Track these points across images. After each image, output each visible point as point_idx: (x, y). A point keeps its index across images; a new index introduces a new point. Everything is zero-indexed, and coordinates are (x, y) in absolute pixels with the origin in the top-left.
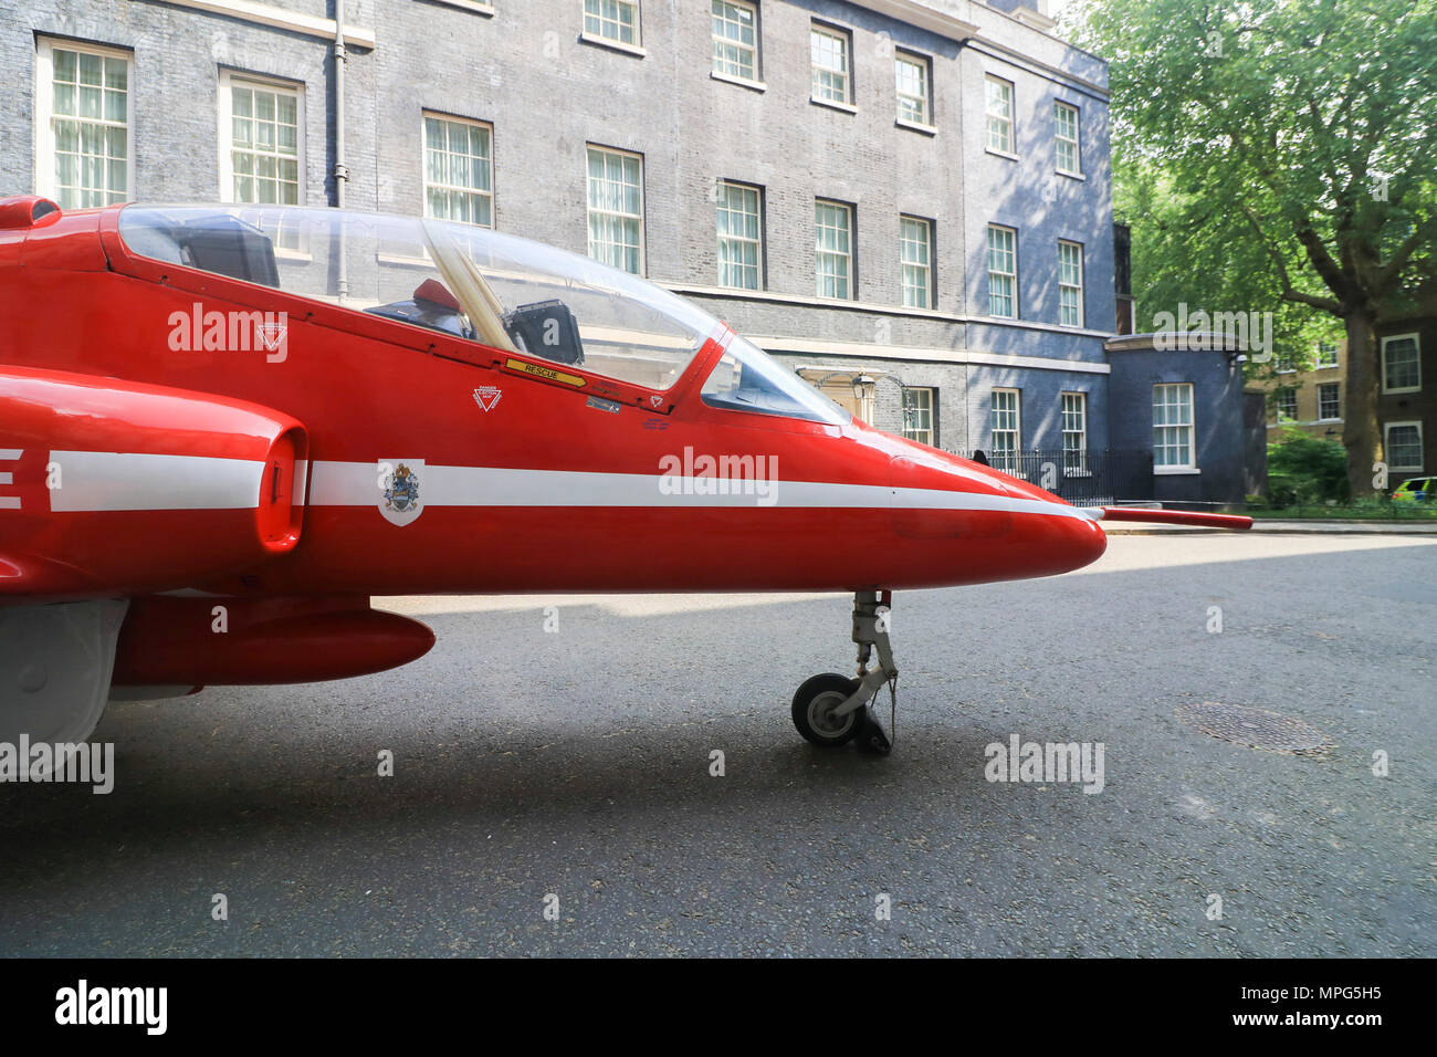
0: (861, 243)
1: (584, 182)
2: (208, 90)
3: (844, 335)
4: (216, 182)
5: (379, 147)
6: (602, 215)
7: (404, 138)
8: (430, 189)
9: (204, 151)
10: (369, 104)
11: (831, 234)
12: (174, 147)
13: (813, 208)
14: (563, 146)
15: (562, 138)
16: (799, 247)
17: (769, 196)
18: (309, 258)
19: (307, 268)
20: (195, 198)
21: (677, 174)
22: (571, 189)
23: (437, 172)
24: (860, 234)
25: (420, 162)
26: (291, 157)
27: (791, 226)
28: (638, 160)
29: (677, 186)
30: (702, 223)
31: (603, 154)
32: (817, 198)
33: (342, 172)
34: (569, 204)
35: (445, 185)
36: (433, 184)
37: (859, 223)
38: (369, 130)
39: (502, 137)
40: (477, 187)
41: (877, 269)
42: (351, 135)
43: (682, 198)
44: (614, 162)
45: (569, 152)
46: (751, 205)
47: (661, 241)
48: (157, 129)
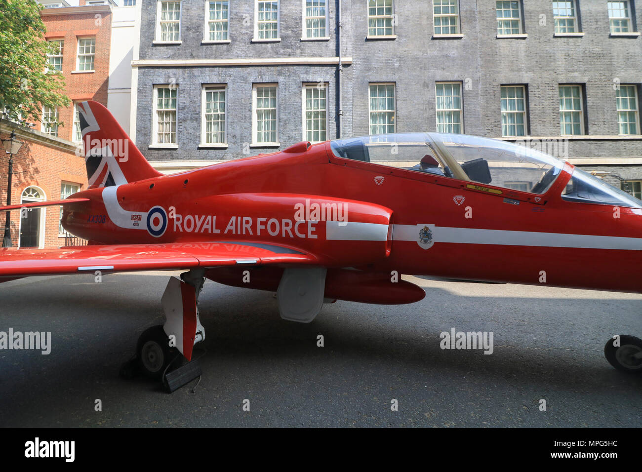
0: (589, 103)
1: (434, 99)
2: (299, 92)
4: (301, 123)
5: (353, 101)
6: (442, 112)
7: (362, 95)
8: (371, 113)
9: (298, 113)
10: (350, 85)
11: (569, 102)
12: (289, 113)
13: (557, 90)
14: (425, 85)
15: (425, 82)
16: (549, 111)
17: (530, 89)
21: (480, 87)
22: (429, 103)
23: (374, 106)
24: (588, 99)
25: (368, 103)
26: (324, 110)
27: (543, 101)
28: (459, 84)
29: (480, 92)
30: (493, 107)
31: (443, 85)
32: (560, 84)
33: (341, 112)
34: (428, 109)
35: (377, 111)
36: (372, 111)
37: (588, 93)
38: (350, 95)
39: (400, 87)
40: (389, 109)
41: (601, 116)
42: (344, 98)
43: (482, 97)
44: (448, 87)
45: (428, 87)
46: (520, 94)
47: (472, 119)
48: (285, 108)
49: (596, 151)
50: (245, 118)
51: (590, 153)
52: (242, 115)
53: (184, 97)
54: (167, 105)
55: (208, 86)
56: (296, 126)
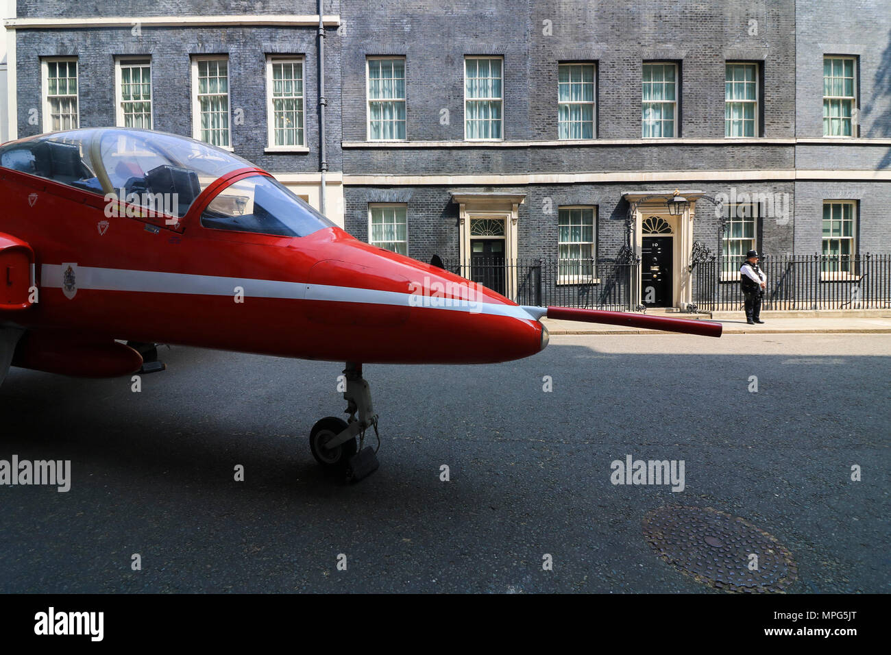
0: (686, 91)
1: (462, 82)
2: (261, 68)
3: (666, 166)
4: (265, 117)
5: (342, 83)
6: (476, 101)
7: (355, 76)
8: (370, 102)
9: (260, 102)
10: (337, 59)
11: (659, 88)
12: (247, 102)
13: (640, 69)
14: (450, 61)
15: (448, 56)
16: (626, 101)
17: (602, 67)
18: (307, 150)
19: (308, 156)
20: (256, 127)
21: (528, 64)
22: (454, 88)
23: (376, 92)
24: (685, 83)
25: (365, 88)
26: (300, 97)
27: (620, 87)
28: (501, 60)
29: (528, 72)
30: (546, 96)
31: (478, 61)
32: (645, 61)
33: (323, 101)
34: (452, 98)
35: (381, 98)
36: (372, 99)
37: (684, 74)
38: (337, 75)
39: (412, 63)
40: (398, 97)
41: (701, 110)
42: (328, 79)
43: (531, 80)
44: (484, 65)
45: (452, 65)
46: (588, 76)
47: (515, 113)
48: (239, 94)
49: (691, 161)
50: (180, 109)
51: (683, 163)
52: (176, 104)
53: (87, 76)
54: (63, 88)
55: (125, 59)
56: (257, 121)
